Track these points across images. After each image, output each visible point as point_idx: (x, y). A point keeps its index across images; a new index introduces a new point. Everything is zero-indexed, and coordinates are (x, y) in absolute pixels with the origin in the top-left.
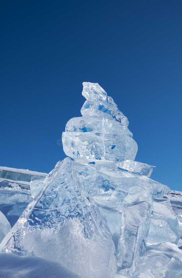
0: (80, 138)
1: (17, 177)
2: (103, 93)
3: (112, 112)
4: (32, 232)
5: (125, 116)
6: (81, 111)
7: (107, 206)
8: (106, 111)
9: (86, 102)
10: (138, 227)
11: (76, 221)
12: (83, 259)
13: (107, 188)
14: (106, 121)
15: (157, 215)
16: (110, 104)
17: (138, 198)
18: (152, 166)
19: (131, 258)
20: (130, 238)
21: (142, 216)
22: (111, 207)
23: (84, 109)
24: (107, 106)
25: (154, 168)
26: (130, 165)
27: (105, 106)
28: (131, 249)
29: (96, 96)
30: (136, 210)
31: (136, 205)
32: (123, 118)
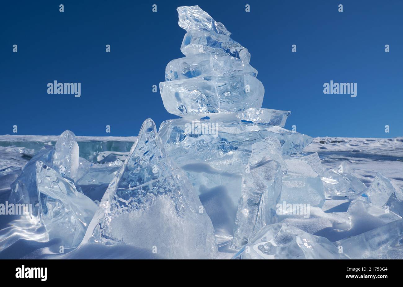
0: (186, 87)
1: (127, 148)
2: (207, 19)
3: (222, 45)
5: (243, 46)
6: (181, 49)
7: (228, 172)
8: (214, 44)
9: (186, 35)
10: (261, 194)
11: (165, 198)
12: (177, 242)
13: (225, 149)
14: (215, 58)
15: (292, 175)
16: (221, 33)
17: (264, 157)
18: (286, 112)
21: (268, 179)
22: (233, 172)
23: (184, 46)
24: (216, 36)
25: (289, 113)
28: (251, 222)
29: (197, 25)
30: (260, 173)
31: (261, 167)
32: (242, 50)
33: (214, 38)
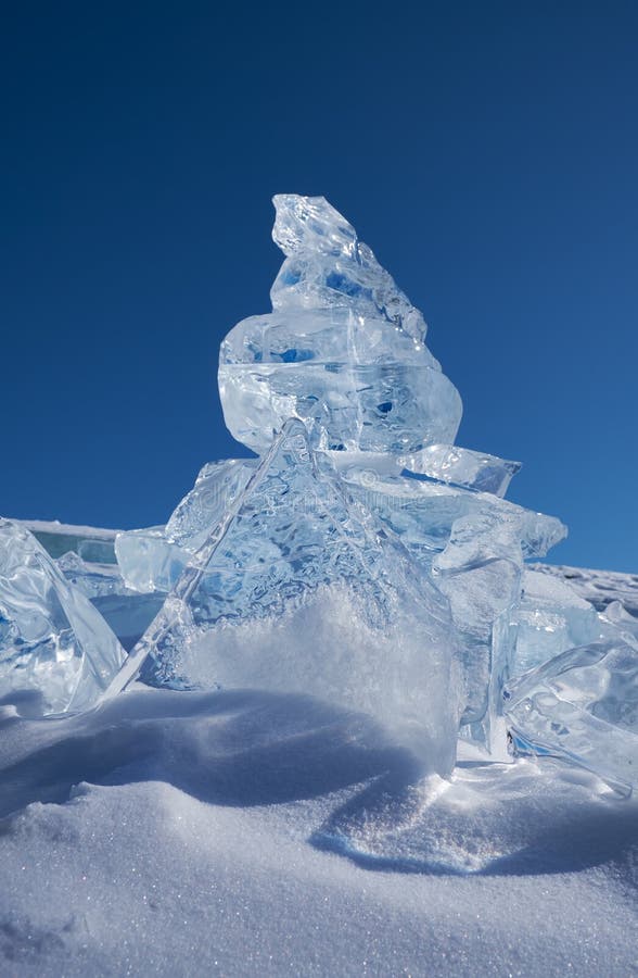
0: (274, 385)
2: (343, 230)
3: (374, 295)
4: (208, 635)
5: (413, 305)
8: (354, 291)
9: (286, 264)
10: (490, 624)
11: (339, 589)
12: (371, 680)
14: (359, 322)
15: (535, 602)
16: (366, 267)
17: (481, 552)
18: (509, 461)
19: (482, 700)
20: (471, 651)
21: (498, 596)
23: (282, 288)
24: (358, 273)
25: (517, 467)
26: (444, 460)
27: (349, 275)
29: (320, 241)
30: (478, 583)
31: (477, 570)
32: (410, 315)
33: (352, 276)
